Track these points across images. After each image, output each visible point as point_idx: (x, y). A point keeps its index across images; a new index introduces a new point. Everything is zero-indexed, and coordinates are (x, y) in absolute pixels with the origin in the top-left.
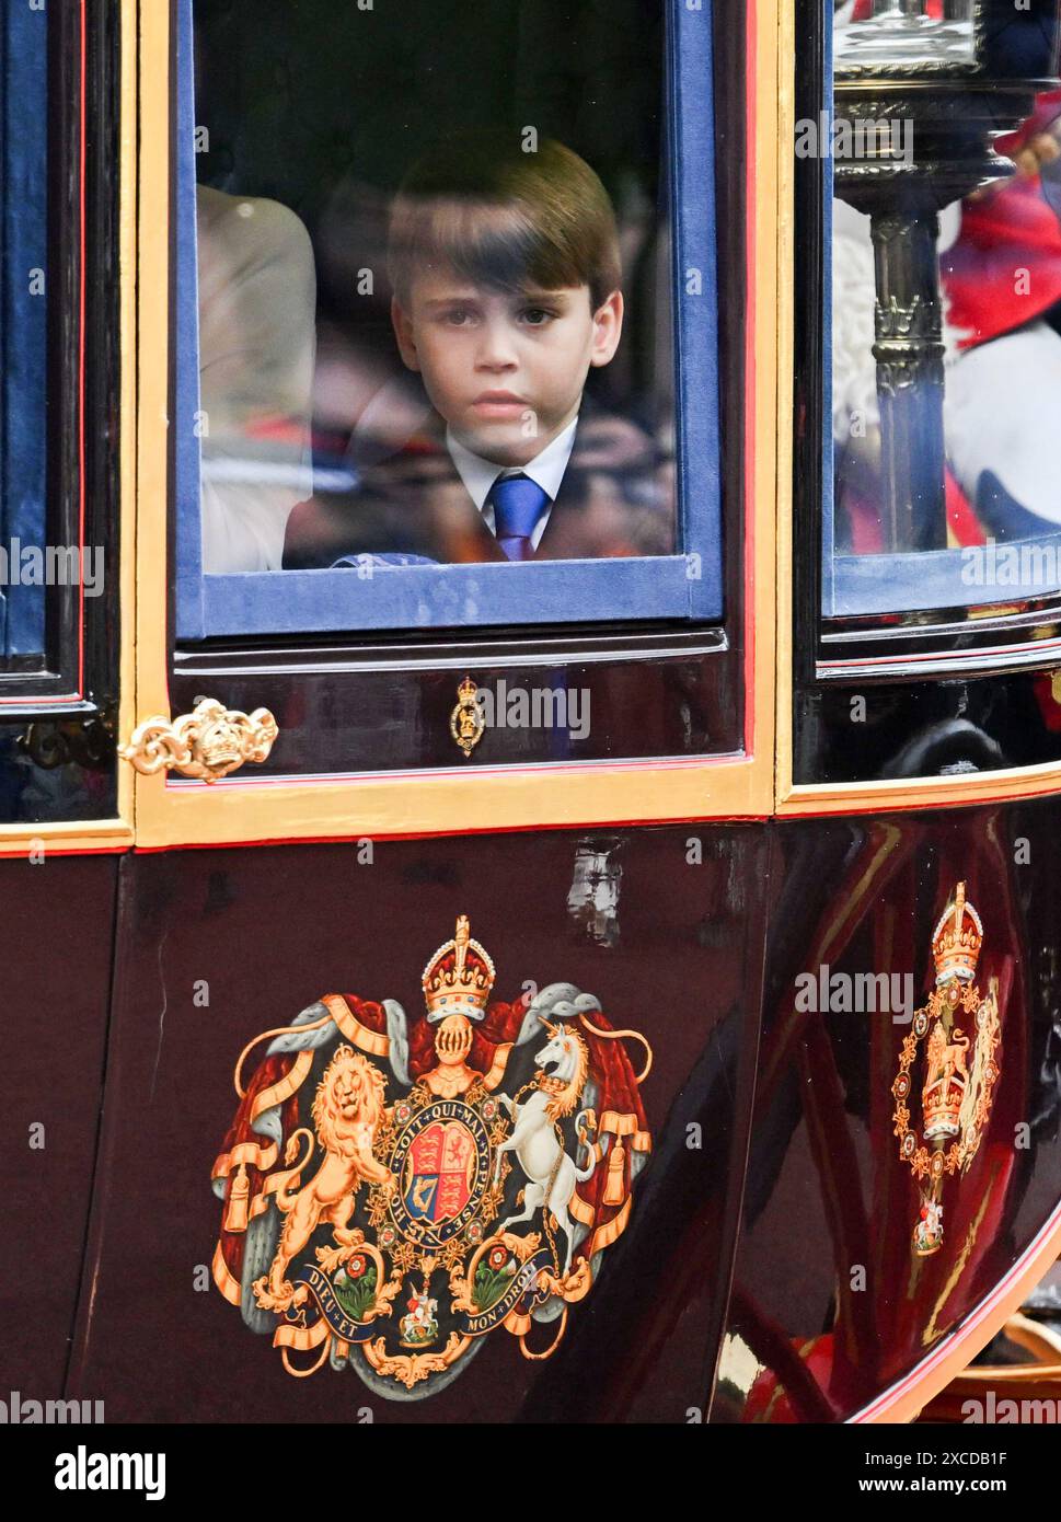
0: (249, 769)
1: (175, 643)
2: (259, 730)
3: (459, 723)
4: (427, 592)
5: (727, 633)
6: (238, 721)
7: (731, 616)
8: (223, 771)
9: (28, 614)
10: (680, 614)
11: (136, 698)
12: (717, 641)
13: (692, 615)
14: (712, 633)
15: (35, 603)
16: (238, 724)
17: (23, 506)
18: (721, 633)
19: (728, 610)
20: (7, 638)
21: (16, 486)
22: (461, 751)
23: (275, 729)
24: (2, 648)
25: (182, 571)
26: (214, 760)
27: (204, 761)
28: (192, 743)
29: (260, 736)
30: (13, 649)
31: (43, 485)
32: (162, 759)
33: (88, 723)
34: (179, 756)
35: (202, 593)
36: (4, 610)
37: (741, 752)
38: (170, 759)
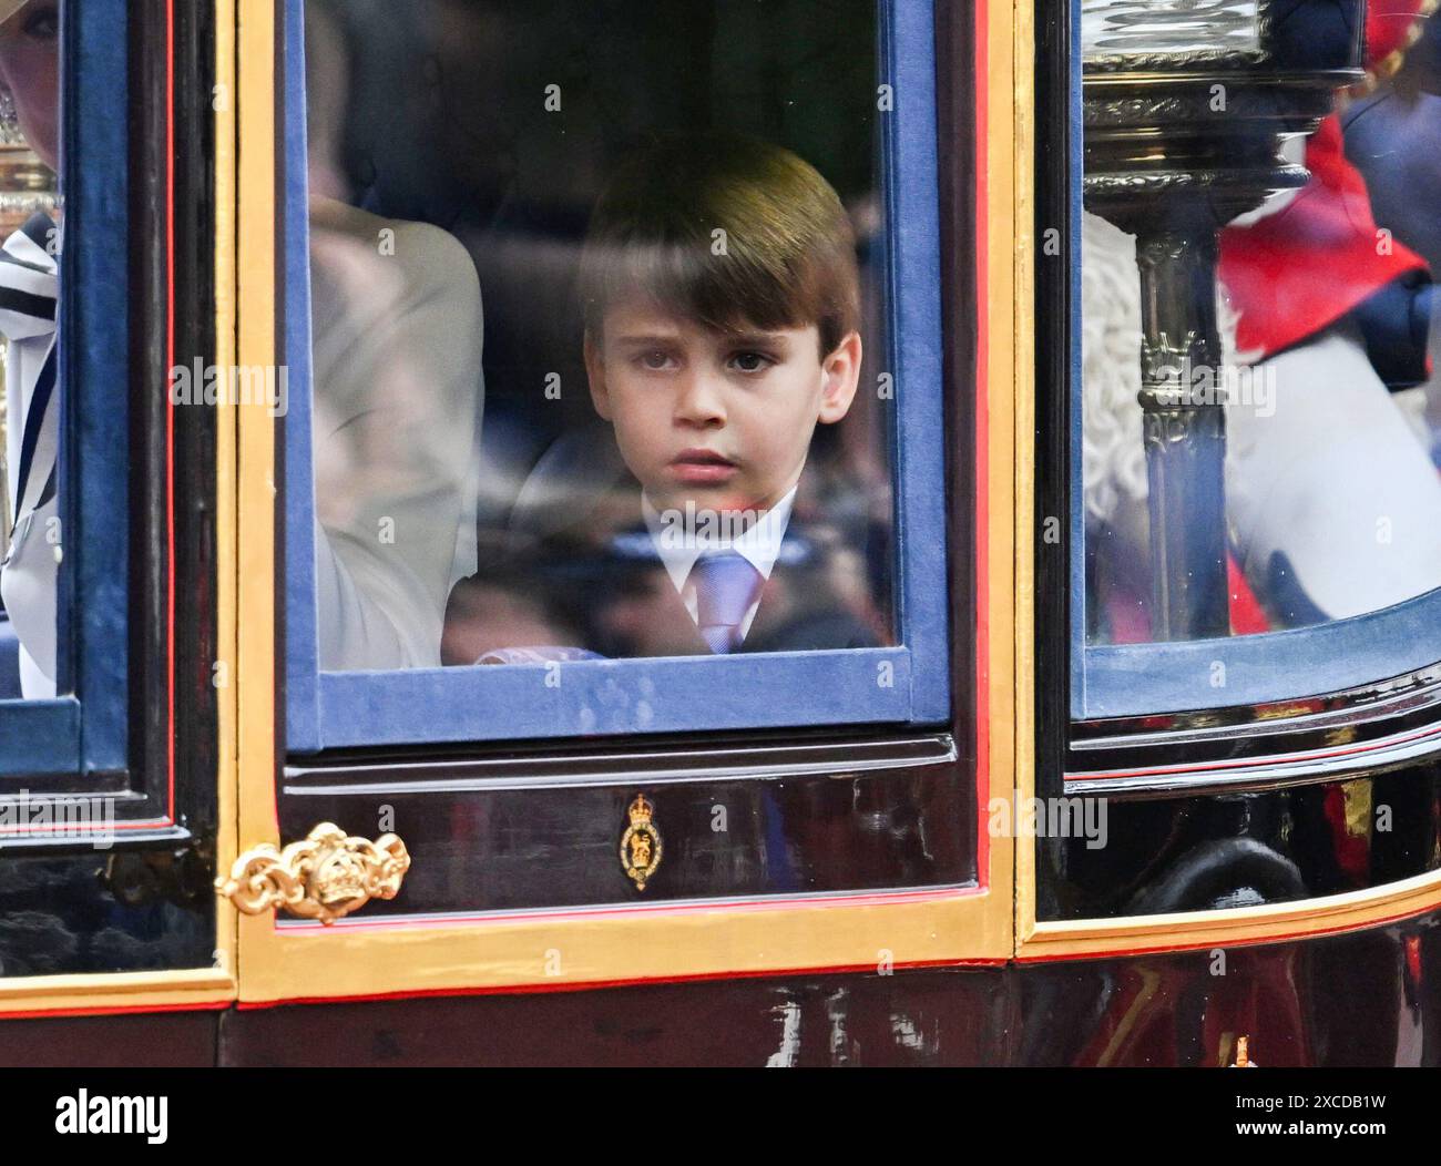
0: (375, 906)
1: (286, 756)
2: (387, 859)
3: (630, 850)
4: (590, 693)
5: (956, 740)
6: (361, 849)
7: (961, 720)
8: (343, 910)
9: (108, 721)
10: (900, 717)
11: (238, 822)
12: (943, 750)
13: (913, 716)
14: (937, 740)
15: (116, 709)
16: (361, 853)
17: (101, 593)
18: (948, 740)
19: (958, 713)
20: (82, 751)
21: (91, 568)
22: (632, 883)
23: (407, 860)
24: (75, 762)
25: (293, 669)
26: (331, 897)
27: (318, 897)
28: (305, 876)
29: (387, 867)
30: (90, 764)
31: (123, 567)
32: (268, 896)
33: (179, 852)
34: (290, 893)
35: (319, 695)
36: (78, 717)
37: (973, 883)
38: (278, 896)
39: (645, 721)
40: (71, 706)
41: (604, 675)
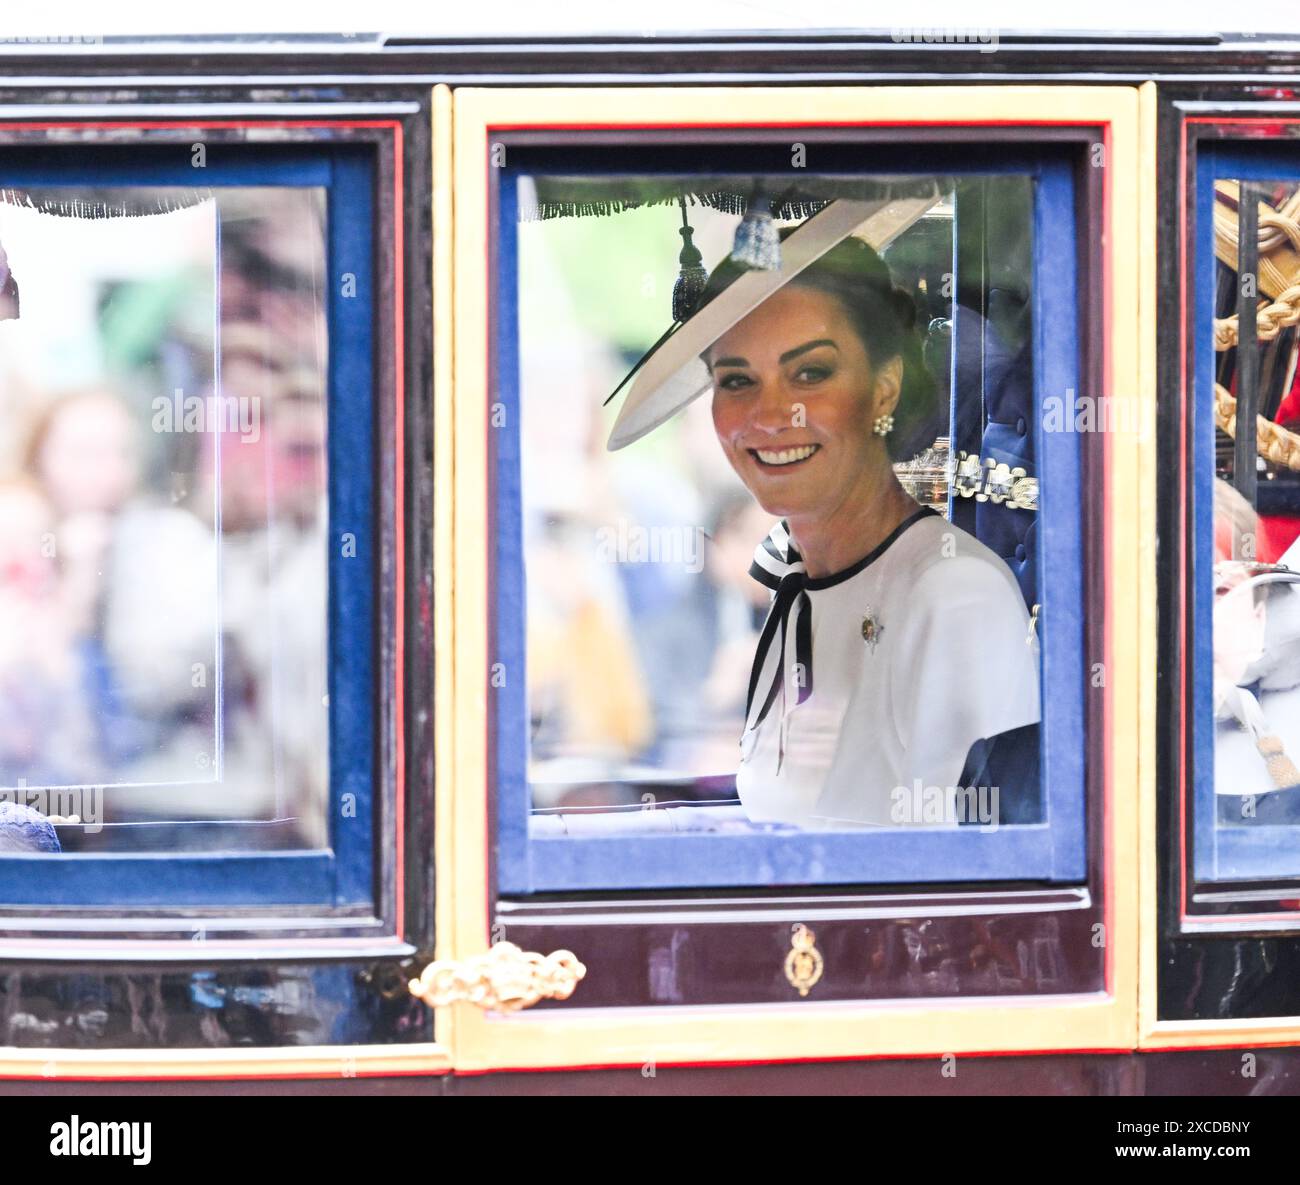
1: (497, 895)
3: (794, 967)
4: (770, 854)
5: (1090, 892)
6: (533, 962)
7: (1094, 878)
8: (518, 1005)
9: (356, 869)
10: (1042, 875)
11: (454, 942)
12: (1078, 899)
13: (1054, 875)
14: (1074, 892)
15: (363, 860)
16: (532, 965)
17: (351, 778)
18: (1084, 892)
19: (1091, 873)
20: (335, 890)
21: (343, 761)
22: (796, 990)
23: (580, 970)
24: (329, 898)
25: (507, 834)
26: (505, 996)
27: (496, 995)
28: (485, 981)
29: (558, 976)
30: (341, 899)
31: (369, 760)
32: (454, 995)
33: (405, 963)
34: (470, 993)
35: (530, 853)
36: (332, 866)
37: (1102, 994)
38: (462, 995)
39: (817, 875)
40: (326, 858)
41: (781, 842)
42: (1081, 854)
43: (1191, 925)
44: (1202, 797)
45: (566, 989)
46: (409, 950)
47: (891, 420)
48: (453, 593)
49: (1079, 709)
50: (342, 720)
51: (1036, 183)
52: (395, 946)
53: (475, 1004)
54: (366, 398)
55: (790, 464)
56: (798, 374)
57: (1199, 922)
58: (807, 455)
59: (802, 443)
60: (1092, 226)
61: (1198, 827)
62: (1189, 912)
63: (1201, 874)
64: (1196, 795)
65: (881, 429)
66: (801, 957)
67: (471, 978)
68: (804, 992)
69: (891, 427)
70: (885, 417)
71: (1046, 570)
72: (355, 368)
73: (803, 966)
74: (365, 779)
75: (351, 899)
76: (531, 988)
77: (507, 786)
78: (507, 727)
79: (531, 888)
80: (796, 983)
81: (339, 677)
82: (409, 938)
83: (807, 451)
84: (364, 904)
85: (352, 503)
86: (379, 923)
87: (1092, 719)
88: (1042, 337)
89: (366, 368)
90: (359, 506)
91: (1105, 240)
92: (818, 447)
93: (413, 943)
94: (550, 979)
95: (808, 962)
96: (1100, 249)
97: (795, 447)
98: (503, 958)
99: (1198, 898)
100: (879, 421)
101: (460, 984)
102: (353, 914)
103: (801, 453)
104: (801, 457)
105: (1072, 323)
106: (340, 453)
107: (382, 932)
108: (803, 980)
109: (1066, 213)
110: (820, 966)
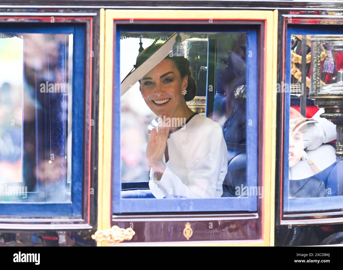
1: (113, 214)
3: (186, 233)
4: (180, 204)
5: (258, 214)
6: (123, 231)
7: (259, 211)
8: (119, 242)
9: (78, 207)
10: (246, 210)
11: (102, 226)
12: (255, 216)
13: (249, 210)
14: (254, 214)
15: (79, 204)
16: (122, 232)
17: (77, 184)
18: (257, 214)
19: (259, 209)
20: (72, 212)
21: (75, 179)
22: (186, 238)
23: (134, 233)
24: (71, 214)
25: (115, 198)
26: (115, 239)
27: (113, 239)
28: (110, 235)
29: (128, 234)
30: (74, 214)
31: (81, 179)
32: (103, 239)
33: (90, 231)
34: (107, 238)
35: (121, 203)
36: (72, 206)
37: (261, 240)
38: (105, 239)
39: (191, 209)
40: (70, 204)
41: (182, 201)
42: (256, 204)
43: (283, 223)
44: (286, 190)
45: (130, 238)
46: (91, 227)
47: (186, 91)
48: (103, 137)
49: (256, 167)
50: (75, 169)
51: (247, 35)
52: (87, 226)
53: (108, 241)
54: (82, 87)
55: (163, 104)
56: (165, 81)
57: (284, 222)
58: (167, 101)
59: (166, 98)
60: (261, 46)
61: (285, 198)
62: (282, 219)
63: (285, 210)
64: (284, 190)
65: (184, 94)
66: (187, 230)
67: (107, 235)
68: (188, 239)
69: (186, 93)
70: (185, 90)
71: (249, 132)
72: (79, 80)
73: (188, 232)
74: (80, 184)
75: (76, 214)
76: (122, 237)
77: (115, 186)
78: (116, 171)
79: (121, 212)
80: (186, 236)
81: (74, 158)
82: (91, 224)
83: (167, 100)
84: (79, 215)
85: (78, 114)
86: (83, 220)
87: (259, 170)
88: (248, 74)
89: (82, 80)
90: (80, 115)
91: (264, 49)
92: (170, 99)
93: (92, 226)
94: (127, 235)
95: (189, 231)
96: (263, 51)
97: (164, 99)
98: (115, 230)
99: (285, 216)
100: (183, 92)
101: (104, 236)
102: (77, 218)
103: (166, 101)
104: (166, 102)
105: (256, 70)
106: (76, 101)
107: (84, 223)
108: (188, 236)
109: (255, 43)
110: (192, 232)
